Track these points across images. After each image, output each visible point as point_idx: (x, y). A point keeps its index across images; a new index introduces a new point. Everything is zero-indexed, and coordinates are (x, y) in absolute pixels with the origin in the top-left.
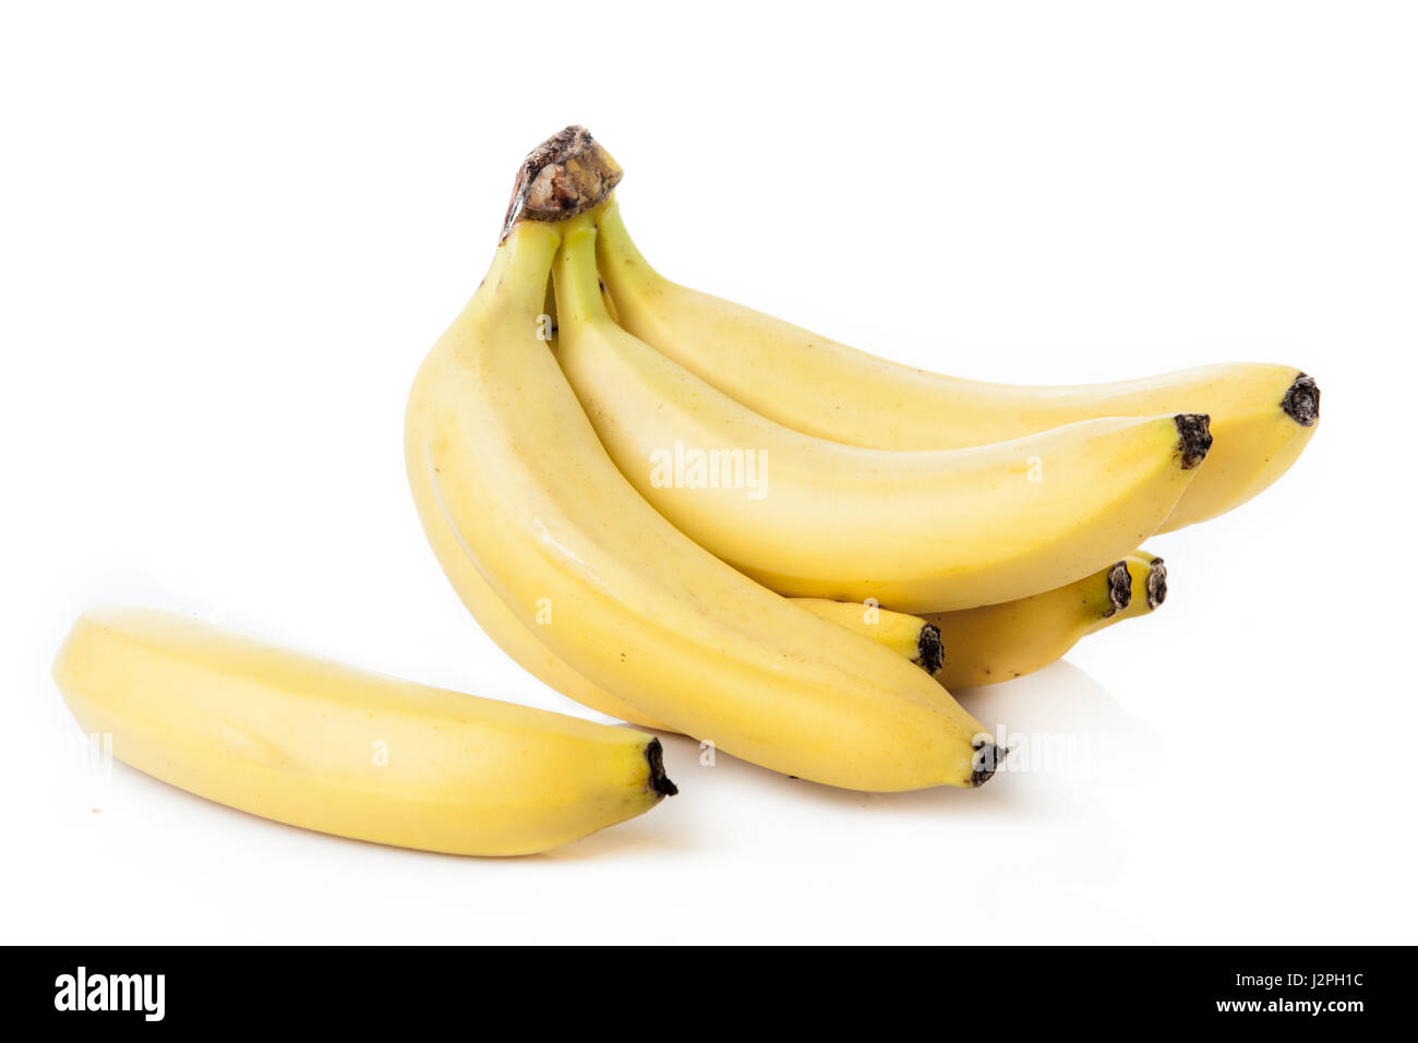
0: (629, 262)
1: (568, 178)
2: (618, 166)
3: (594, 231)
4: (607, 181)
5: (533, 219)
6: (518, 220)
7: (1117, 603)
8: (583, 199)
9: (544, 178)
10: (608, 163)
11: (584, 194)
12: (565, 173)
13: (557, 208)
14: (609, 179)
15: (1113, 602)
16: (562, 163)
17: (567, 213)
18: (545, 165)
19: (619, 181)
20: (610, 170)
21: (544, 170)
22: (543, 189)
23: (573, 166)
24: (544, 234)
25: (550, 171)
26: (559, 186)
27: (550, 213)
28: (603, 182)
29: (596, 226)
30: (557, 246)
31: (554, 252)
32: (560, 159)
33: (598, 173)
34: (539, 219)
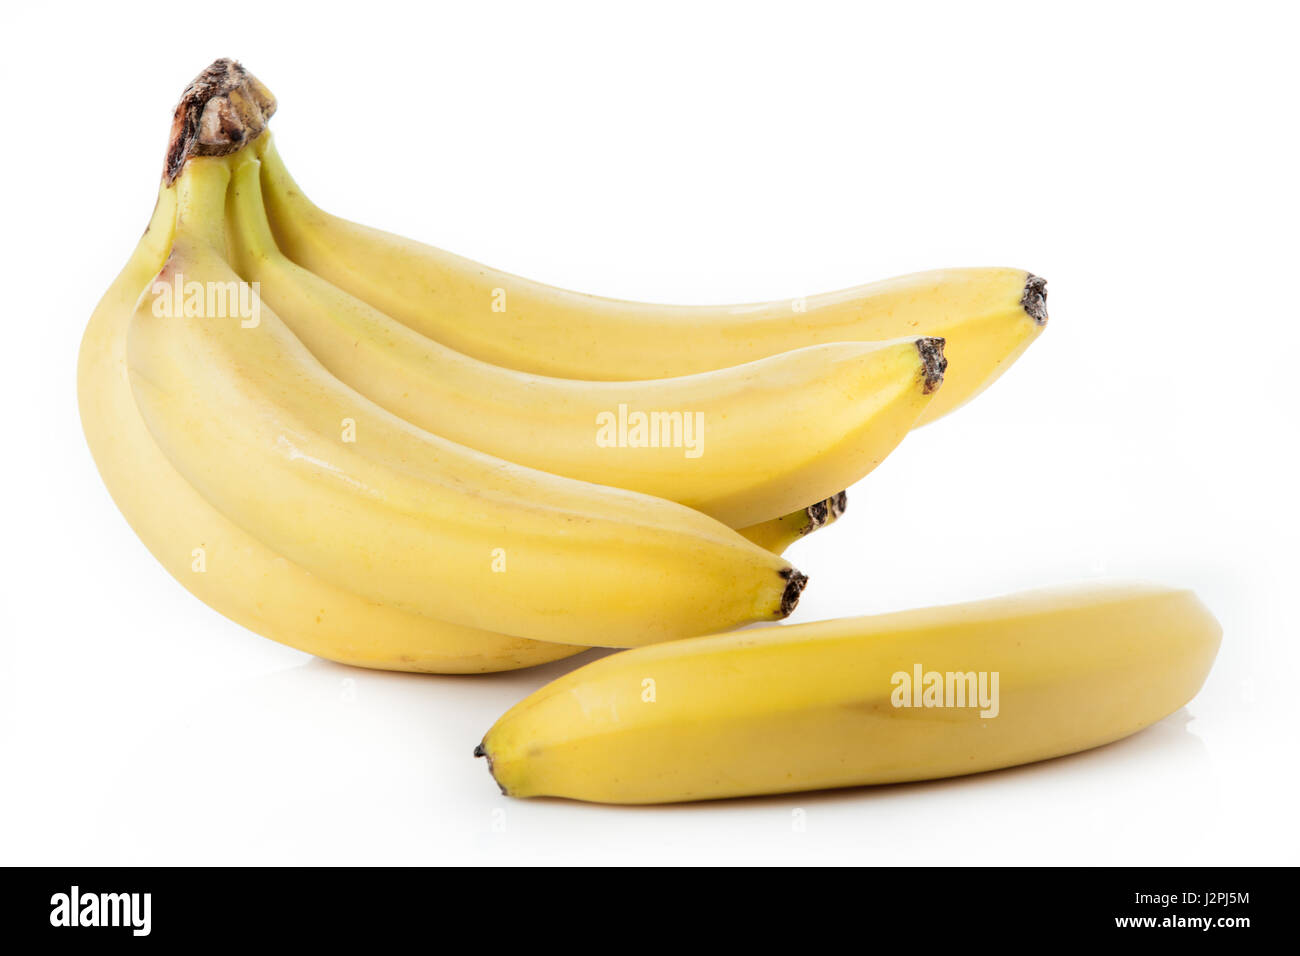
0: (290, 193)
1: (233, 110)
2: (273, 96)
3: (258, 162)
4: (266, 111)
5: (204, 155)
6: (189, 157)
7: (814, 520)
8: (248, 130)
9: (211, 111)
10: (263, 93)
11: (249, 125)
12: (229, 105)
13: (227, 141)
14: (267, 108)
15: (810, 517)
16: (225, 95)
17: (236, 146)
18: (208, 99)
19: (275, 110)
20: (267, 100)
21: (209, 103)
22: (211, 123)
23: (234, 97)
24: (216, 167)
25: (215, 104)
26: (226, 118)
27: (220, 146)
28: (263, 112)
29: (258, 158)
30: (228, 181)
31: (226, 186)
32: (222, 92)
33: (257, 103)
34: (210, 155)
